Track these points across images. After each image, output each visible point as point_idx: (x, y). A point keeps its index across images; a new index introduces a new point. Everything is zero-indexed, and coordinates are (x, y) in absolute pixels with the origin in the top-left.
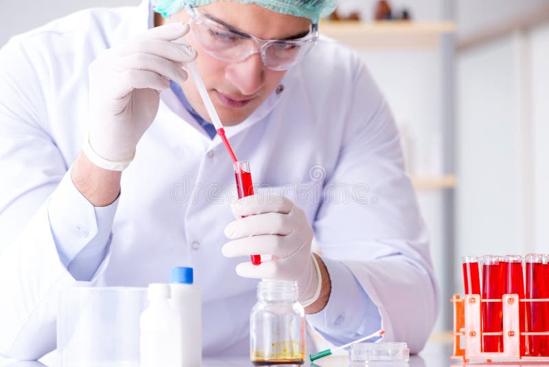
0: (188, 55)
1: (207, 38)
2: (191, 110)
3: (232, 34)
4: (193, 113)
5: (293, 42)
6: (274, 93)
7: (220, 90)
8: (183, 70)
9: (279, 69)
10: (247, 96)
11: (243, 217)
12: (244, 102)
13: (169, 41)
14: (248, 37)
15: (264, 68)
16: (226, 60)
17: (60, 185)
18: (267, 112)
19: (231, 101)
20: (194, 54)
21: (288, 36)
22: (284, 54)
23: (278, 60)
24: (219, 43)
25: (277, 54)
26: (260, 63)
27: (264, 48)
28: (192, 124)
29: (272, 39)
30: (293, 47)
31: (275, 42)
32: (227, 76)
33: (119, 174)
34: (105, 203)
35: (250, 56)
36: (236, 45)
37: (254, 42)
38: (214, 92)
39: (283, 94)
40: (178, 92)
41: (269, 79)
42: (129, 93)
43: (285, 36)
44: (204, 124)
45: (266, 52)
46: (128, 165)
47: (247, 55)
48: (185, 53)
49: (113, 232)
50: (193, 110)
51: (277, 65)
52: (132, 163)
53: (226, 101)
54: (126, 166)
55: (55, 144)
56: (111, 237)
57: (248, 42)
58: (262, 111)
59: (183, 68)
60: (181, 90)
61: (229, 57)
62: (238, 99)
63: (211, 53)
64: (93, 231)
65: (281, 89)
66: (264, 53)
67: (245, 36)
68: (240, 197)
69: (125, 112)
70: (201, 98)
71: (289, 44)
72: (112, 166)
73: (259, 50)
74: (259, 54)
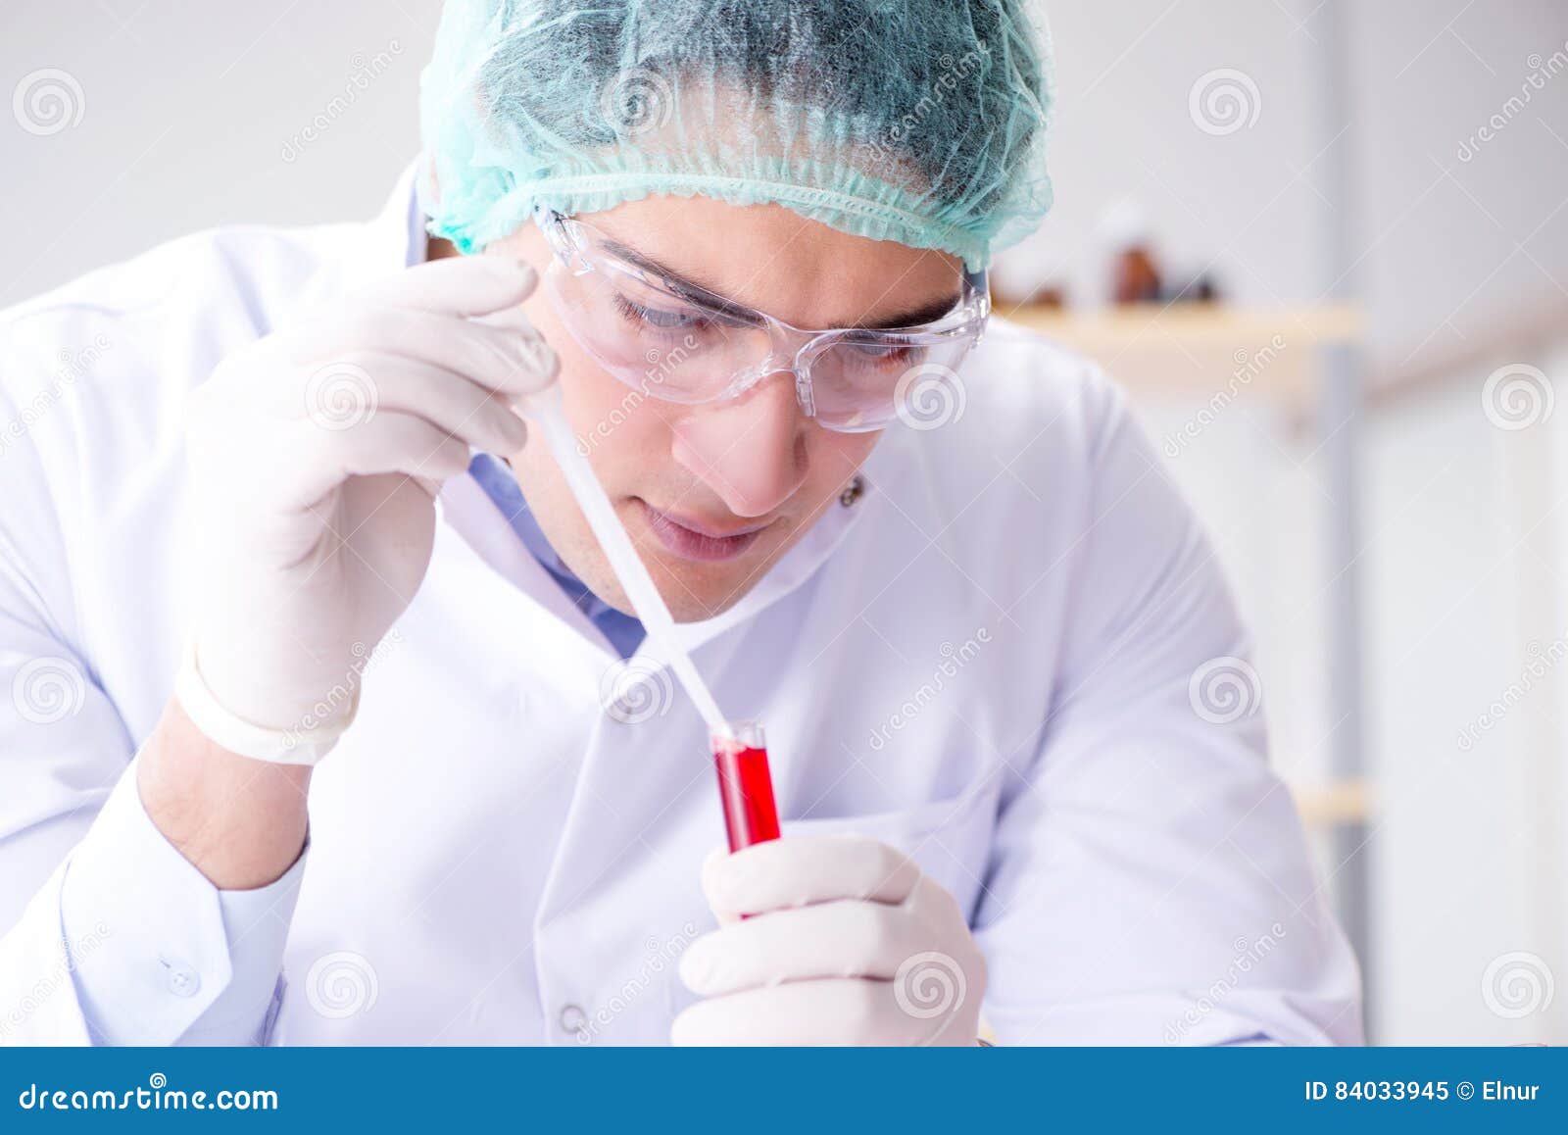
0: (527, 368)
1: (611, 324)
2: (553, 564)
3: (695, 310)
4: (561, 572)
5: (904, 336)
6: (837, 505)
7: (653, 501)
8: (514, 416)
9: (853, 426)
10: (749, 520)
11: (745, 917)
12: (737, 541)
13: (461, 316)
14: (754, 320)
15: (804, 425)
16: (678, 399)
17: (102, 814)
18: (811, 569)
19: (692, 537)
20: (550, 366)
21: (889, 317)
22: (872, 376)
23: (853, 396)
24: (650, 341)
25: (850, 376)
26: (792, 408)
27: (805, 355)
28: (555, 610)
29: (834, 327)
30: (904, 353)
31: (847, 337)
32: (679, 453)
33: (303, 773)
34: (254, 878)
35: (759, 385)
36: (710, 345)
37: (774, 336)
38: (634, 508)
39: (862, 504)
40: (508, 502)
41: (820, 458)
42: (331, 493)
43: (879, 319)
44: (597, 610)
45: (813, 370)
46: (335, 741)
47: (748, 381)
48: (519, 359)
49: (287, 975)
50: (561, 563)
51: (851, 413)
52: (348, 737)
53: (675, 536)
54: (324, 749)
55: (98, 684)
56: (279, 993)
57: (751, 336)
58: (797, 564)
59: (514, 408)
60: (518, 495)
61: (684, 388)
62: (718, 532)
63: (623, 375)
64: (217, 975)
65: (857, 491)
66: (805, 374)
67: (743, 317)
68: (733, 847)
69: (319, 555)
70: (590, 529)
71: (892, 341)
72: (275, 749)
73: (791, 363)
74: (790, 378)
